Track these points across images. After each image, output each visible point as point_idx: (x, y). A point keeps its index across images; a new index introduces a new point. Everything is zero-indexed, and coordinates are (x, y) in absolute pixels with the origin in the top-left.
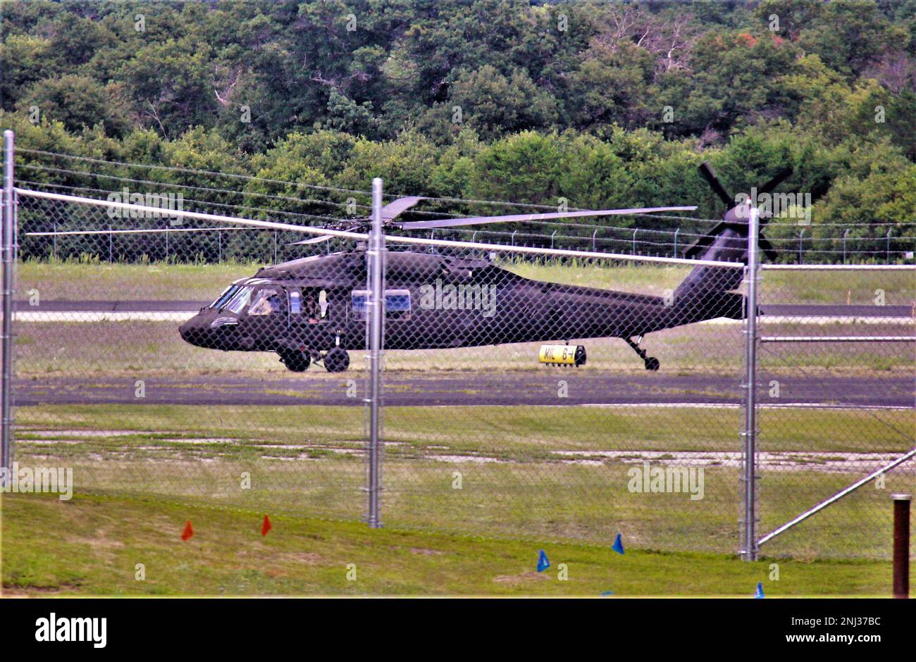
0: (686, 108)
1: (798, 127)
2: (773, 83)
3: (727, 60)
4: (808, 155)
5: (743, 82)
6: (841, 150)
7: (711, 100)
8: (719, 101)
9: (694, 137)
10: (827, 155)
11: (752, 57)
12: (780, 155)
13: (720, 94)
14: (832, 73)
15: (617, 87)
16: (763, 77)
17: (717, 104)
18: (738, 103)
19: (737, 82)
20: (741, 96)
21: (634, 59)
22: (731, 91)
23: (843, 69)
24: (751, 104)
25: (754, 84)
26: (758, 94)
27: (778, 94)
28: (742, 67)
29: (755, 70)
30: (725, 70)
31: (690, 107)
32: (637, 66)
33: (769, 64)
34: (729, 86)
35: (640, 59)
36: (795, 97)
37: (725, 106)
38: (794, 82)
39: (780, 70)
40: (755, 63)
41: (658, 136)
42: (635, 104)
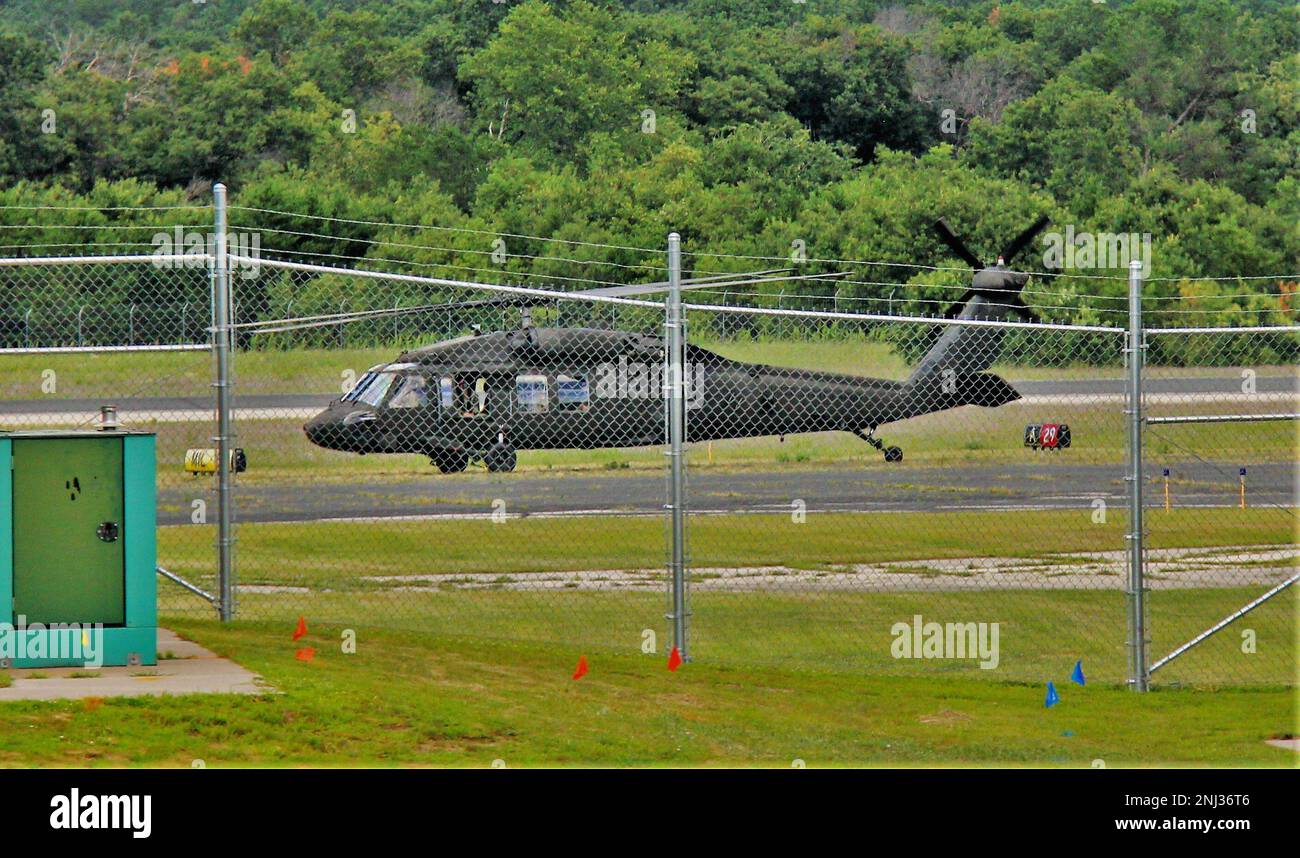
0: (167, 152)
1: (311, 173)
2: (270, 117)
3: (216, 93)
4: (340, 208)
5: (237, 119)
6: (381, 202)
7: (198, 141)
8: (207, 143)
9: (179, 189)
10: (362, 206)
11: (246, 87)
12: (306, 207)
13: (208, 133)
14: (331, 104)
15: (79, 128)
16: (260, 112)
17: (205, 146)
18: (232, 145)
19: (229, 119)
20: (235, 136)
21: (98, 92)
22: (221, 130)
23: (346, 100)
24: (246, 146)
25: (250, 119)
26: (255, 133)
27: (279, 132)
28: (235, 99)
29: (252, 104)
30: (213, 103)
31: (172, 151)
32: (103, 101)
33: (268, 93)
34: (219, 123)
35: (106, 92)
36: (300, 135)
37: (216, 150)
38: (295, 117)
39: (282, 103)
40: (251, 93)
41: (149, 187)
42: (102, 149)
